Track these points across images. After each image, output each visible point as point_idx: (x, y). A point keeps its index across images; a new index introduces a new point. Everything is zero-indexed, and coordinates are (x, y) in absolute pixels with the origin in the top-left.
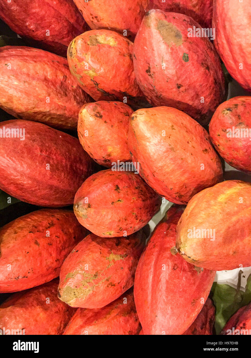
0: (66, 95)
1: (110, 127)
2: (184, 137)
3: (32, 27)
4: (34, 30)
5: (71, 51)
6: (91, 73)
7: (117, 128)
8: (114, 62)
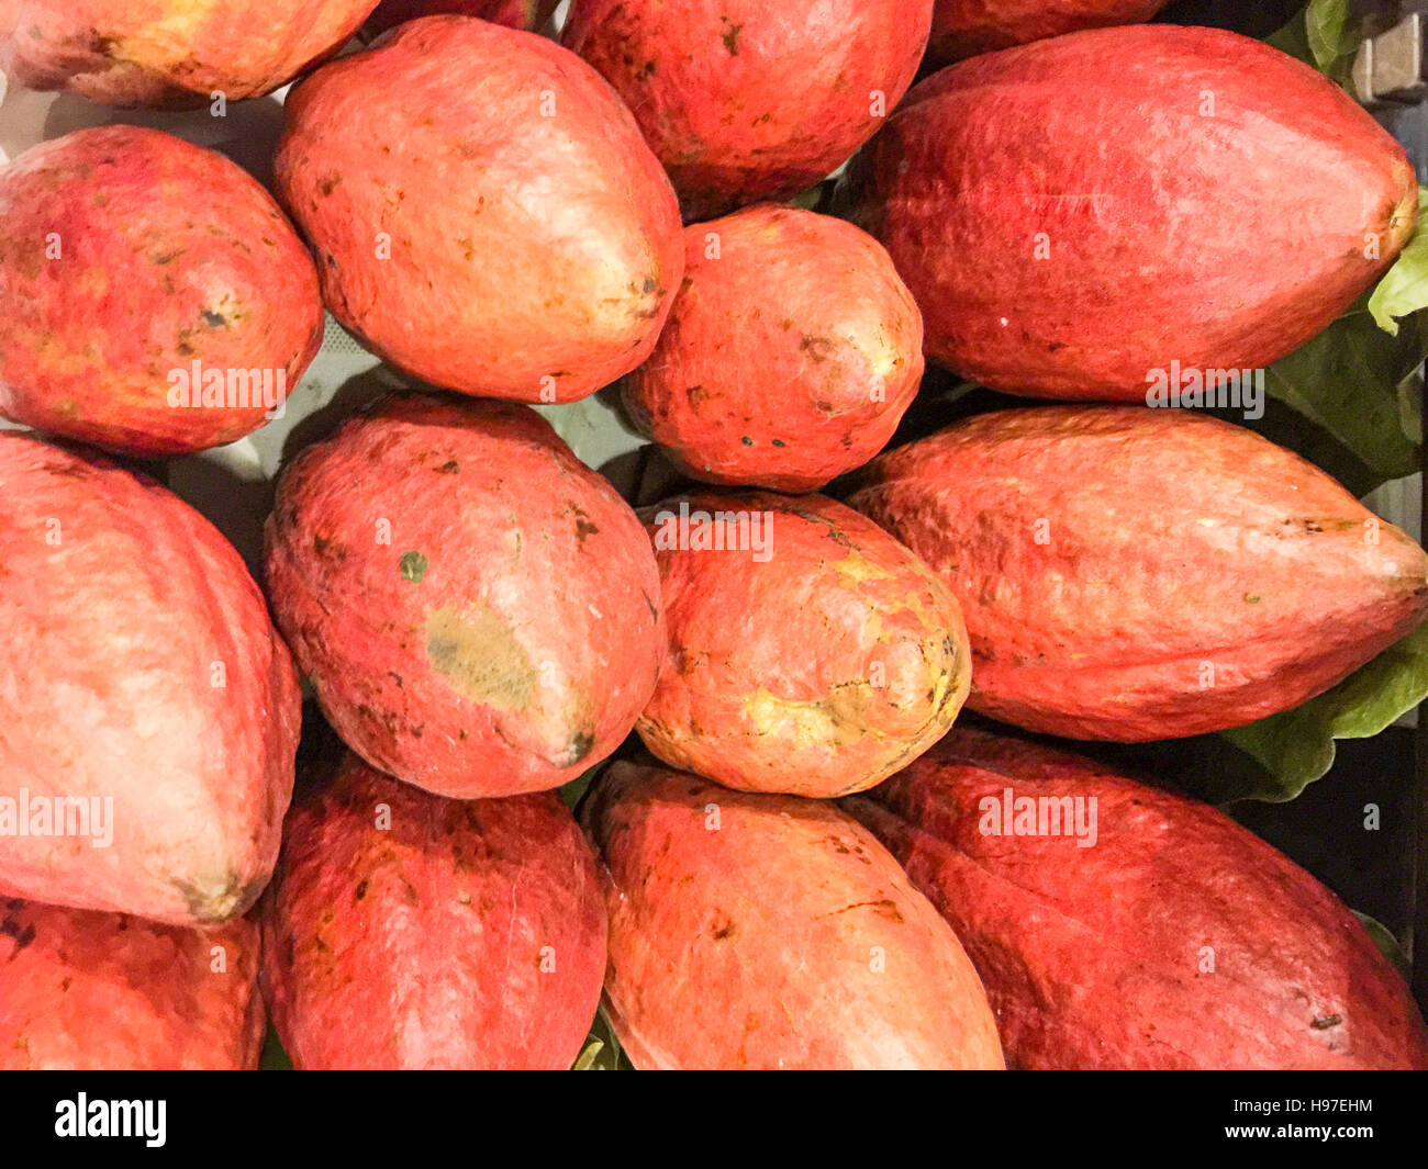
0: (982, 519)
1: (765, 307)
2: (417, 217)
3: (1141, 818)
4: (1135, 807)
5: (952, 658)
6: (858, 570)
7: (735, 313)
8: (755, 623)
